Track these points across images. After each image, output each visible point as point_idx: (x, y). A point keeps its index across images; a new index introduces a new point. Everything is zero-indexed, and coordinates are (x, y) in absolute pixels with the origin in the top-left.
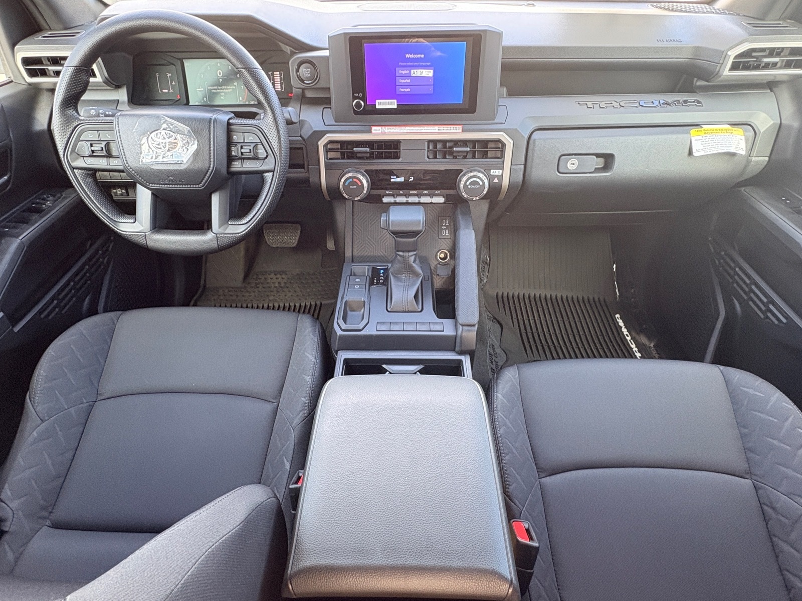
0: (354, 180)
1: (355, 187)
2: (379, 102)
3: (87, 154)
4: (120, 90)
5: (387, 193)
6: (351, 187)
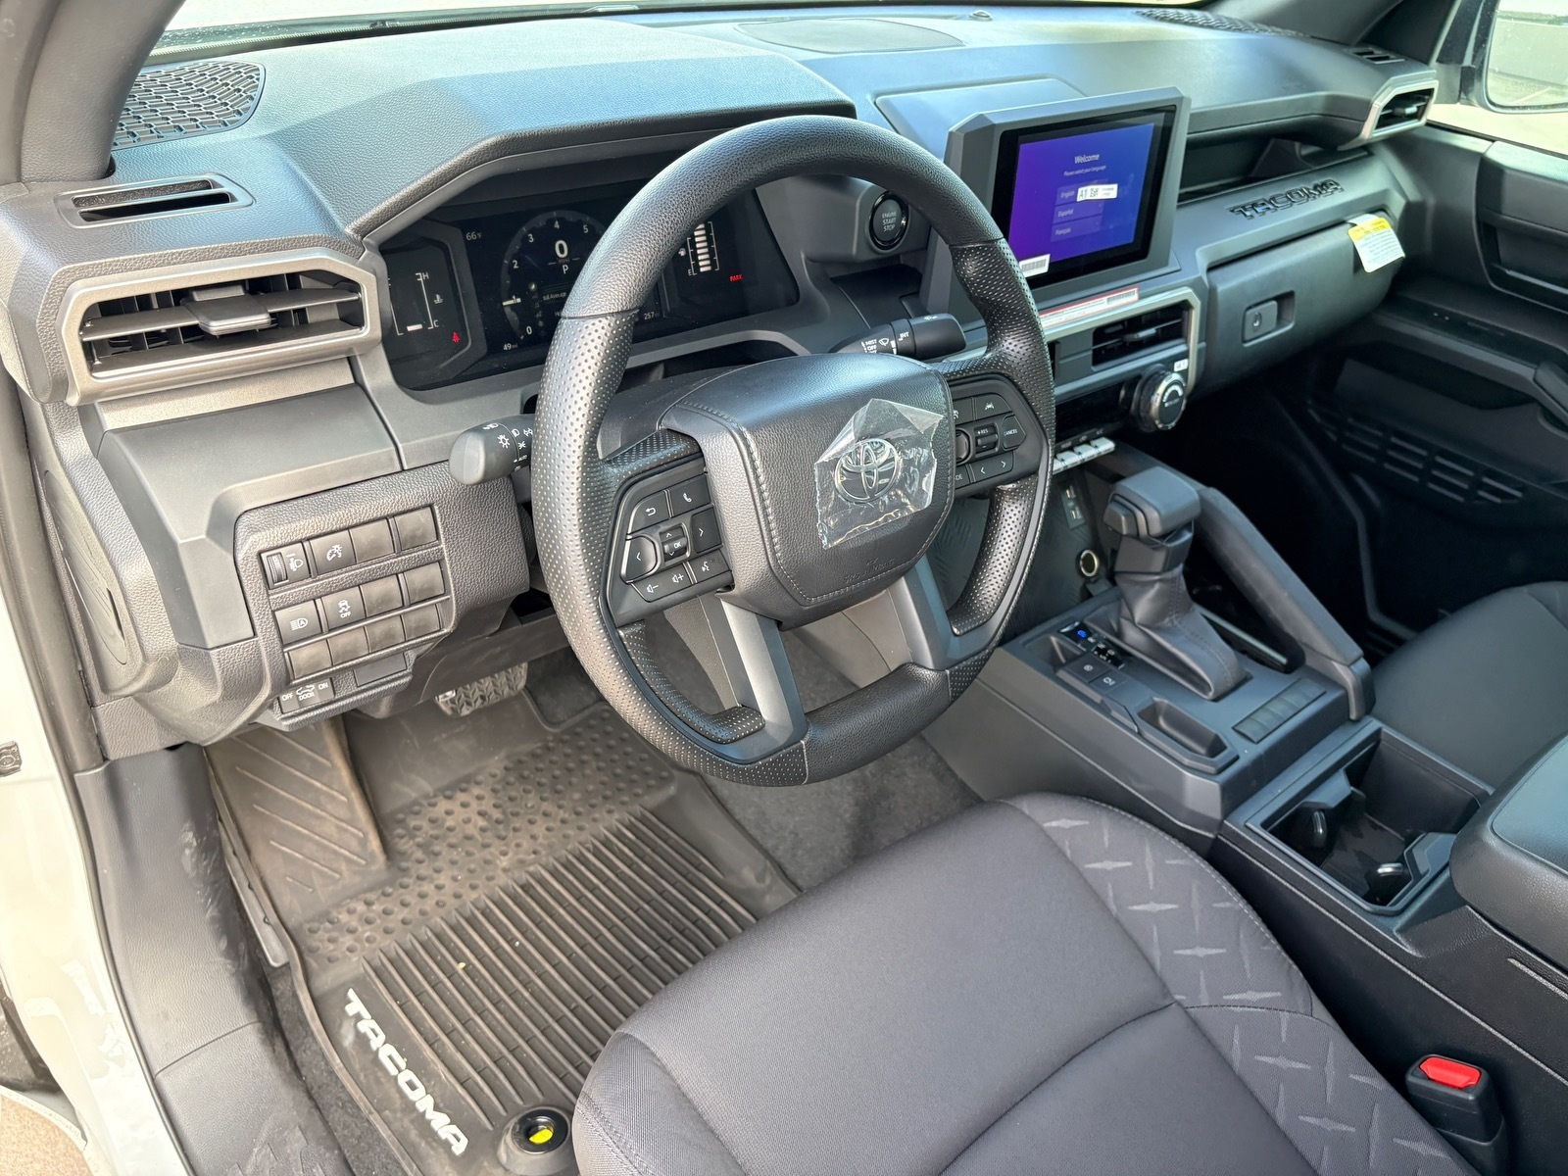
3: (649, 568)
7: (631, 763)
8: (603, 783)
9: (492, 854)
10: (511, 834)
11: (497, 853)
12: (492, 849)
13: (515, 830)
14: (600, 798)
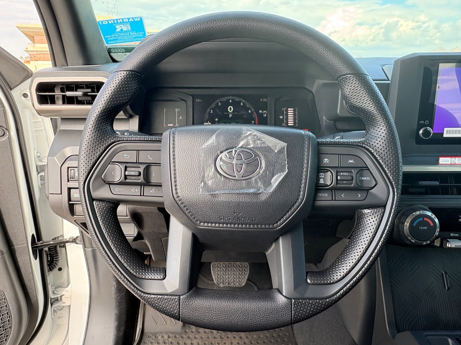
0: (425, 219)
1: (426, 228)
2: (447, 130)
3: (117, 179)
4: (131, 121)
5: (452, 235)
6: (421, 228)
7: (281, 334)
8: (266, 337)
9: (215, 342)
10: (225, 338)
11: (216, 342)
12: (216, 340)
13: (228, 337)
14: (262, 342)
